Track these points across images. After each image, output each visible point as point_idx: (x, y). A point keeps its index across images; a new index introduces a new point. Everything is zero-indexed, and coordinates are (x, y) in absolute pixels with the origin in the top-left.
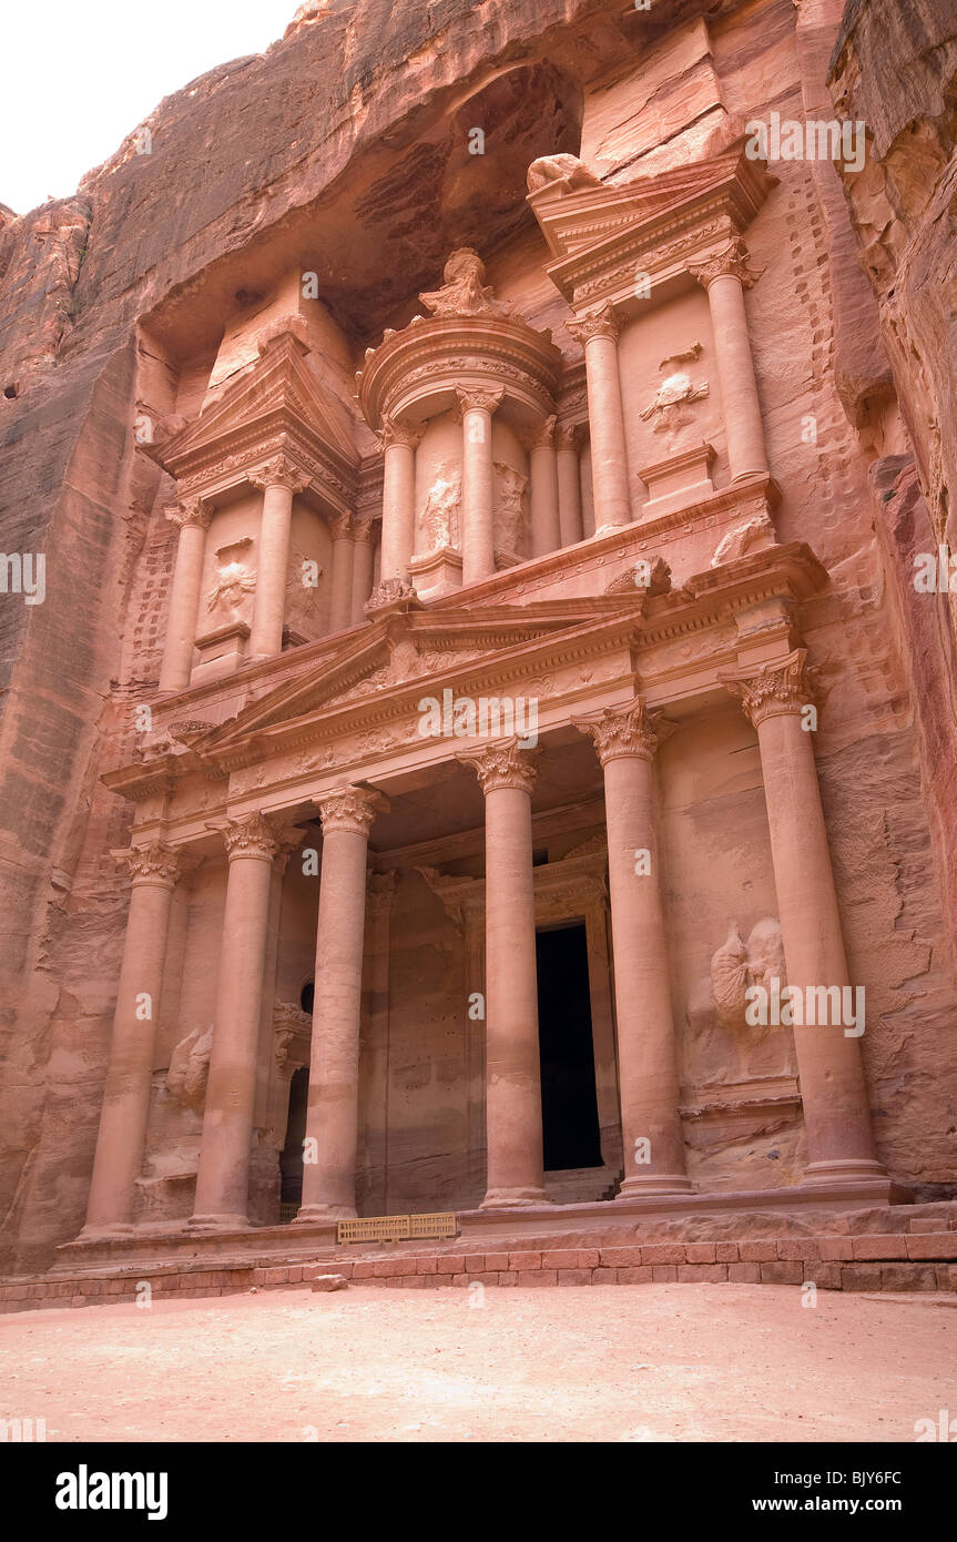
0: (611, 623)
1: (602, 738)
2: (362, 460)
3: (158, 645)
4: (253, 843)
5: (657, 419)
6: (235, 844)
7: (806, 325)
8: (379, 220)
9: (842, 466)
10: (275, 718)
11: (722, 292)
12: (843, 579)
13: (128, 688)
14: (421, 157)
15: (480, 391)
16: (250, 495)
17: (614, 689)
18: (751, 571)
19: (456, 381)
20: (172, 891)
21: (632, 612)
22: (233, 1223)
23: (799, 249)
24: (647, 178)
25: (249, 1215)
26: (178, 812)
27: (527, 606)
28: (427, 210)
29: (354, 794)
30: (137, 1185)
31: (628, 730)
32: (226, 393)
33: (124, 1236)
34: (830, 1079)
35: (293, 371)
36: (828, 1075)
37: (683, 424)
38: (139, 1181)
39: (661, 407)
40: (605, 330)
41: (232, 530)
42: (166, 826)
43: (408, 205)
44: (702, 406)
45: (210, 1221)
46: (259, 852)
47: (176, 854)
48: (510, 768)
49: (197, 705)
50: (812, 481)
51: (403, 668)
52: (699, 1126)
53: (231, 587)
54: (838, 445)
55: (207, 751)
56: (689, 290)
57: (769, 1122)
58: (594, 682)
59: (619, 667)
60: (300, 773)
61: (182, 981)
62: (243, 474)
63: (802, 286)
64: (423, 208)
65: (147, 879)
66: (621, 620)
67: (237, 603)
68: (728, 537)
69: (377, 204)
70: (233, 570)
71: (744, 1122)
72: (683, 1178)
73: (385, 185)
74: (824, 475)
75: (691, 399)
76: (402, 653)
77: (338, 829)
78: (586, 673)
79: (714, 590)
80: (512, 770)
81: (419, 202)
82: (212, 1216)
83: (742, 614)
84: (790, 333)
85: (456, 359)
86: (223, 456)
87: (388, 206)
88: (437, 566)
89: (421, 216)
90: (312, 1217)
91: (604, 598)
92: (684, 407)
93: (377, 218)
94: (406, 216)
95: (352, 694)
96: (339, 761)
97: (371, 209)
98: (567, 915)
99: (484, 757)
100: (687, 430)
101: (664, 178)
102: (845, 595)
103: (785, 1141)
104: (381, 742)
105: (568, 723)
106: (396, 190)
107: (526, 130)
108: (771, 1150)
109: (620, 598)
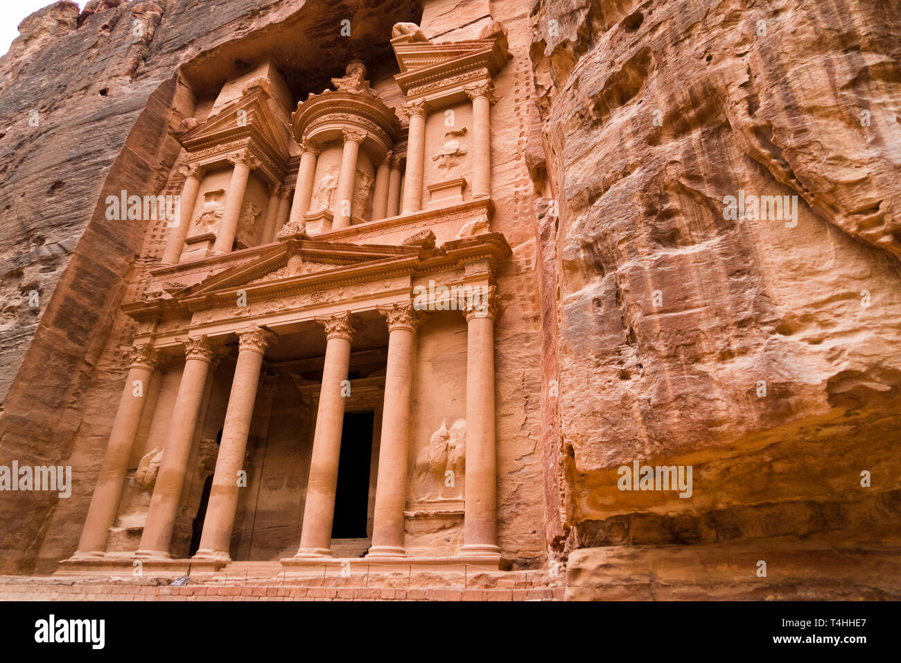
0: (402, 260)
1: (390, 318)
2: (291, 157)
3: (165, 239)
4: (200, 351)
5: (441, 161)
6: (191, 351)
7: (518, 128)
8: (315, 38)
9: (525, 198)
10: (222, 286)
11: (480, 104)
12: (519, 254)
13: (145, 260)
14: (342, 12)
15: (355, 133)
16: (227, 167)
17: (400, 294)
18: (474, 244)
19: (343, 125)
20: (153, 373)
21: (413, 256)
22: (161, 557)
23: (518, 90)
25: (170, 552)
26: (162, 330)
27: (361, 246)
29: (258, 332)
30: (110, 531)
31: (404, 316)
32: (222, 111)
33: (98, 559)
34: (479, 503)
35: (259, 106)
36: (478, 501)
37: (452, 165)
38: (112, 529)
39: (443, 156)
40: (420, 113)
41: (214, 184)
42: (154, 338)
43: (332, 33)
44: (463, 158)
45: (147, 554)
46: (203, 357)
47: (157, 353)
48: (342, 327)
49: (181, 274)
50: (510, 204)
51: (295, 270)
52: (413, 522)
53: (209, 214)
54: (525, 188)
55: (182, 299)
56: (463, 101)
57: (448, 523)
58: (391, 289)
59: (405, 283)
60: (232, 317)
61: (151, 422)
62: (224, 155)
63: (518, 108)
65: (139, 365)
66: (408, 259)
67: (211, 222)
68: (466, 225)
69: (316, 29)
70: (212, 204)
71: (435, 522)
72: (401, 548)
73: (321, 21)
74: (517, 201)
75: (458, 154)
76: (295, 261)
77: (247, 349)
78: (387, 284)
79: (455, 251)
80: (343, 330)
82: (148, 551)
83: (468, 264)
84: (509, 130)
85: (344, 114)
86: (215, 145)
87: (321, 32)
88: (321, 218)
89: (338, 39)
90: (203, 556)
91: (401, 247)
92: (454, 157)
94: (330, 38)
95: (265, 279)
96: (253, 314)
97: (312, 31)
98: (365, 406)
99: (329, 321)
100: (454, 169)
102: (519, 262)
103: (455, 533)
104: (276, 306)
105: (374, 308)
106: (326, 24)
107: (396, 8)
108: (447, 537)
109: (409, 248)
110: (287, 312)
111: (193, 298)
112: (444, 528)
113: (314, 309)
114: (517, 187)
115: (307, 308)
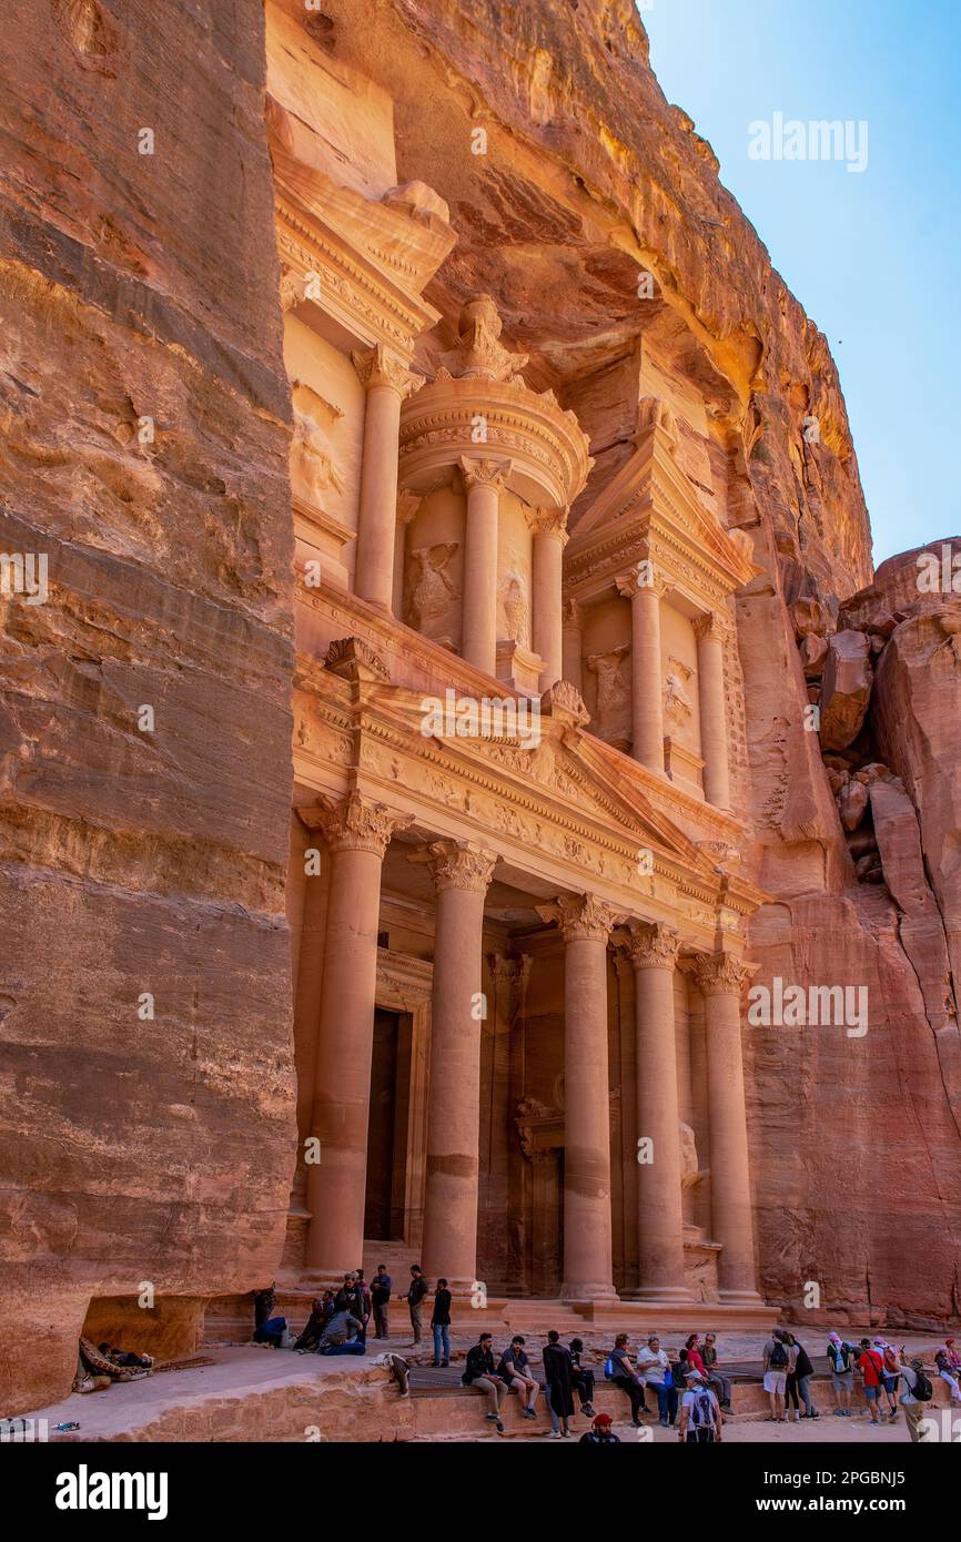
8: (483, 191)
14: (564, 221)
28: (500, 234)
43: (505, 217)
64: (503, 230)
69: (505, 188)
73: (531, 194)
75: (686, 710)
81: (510, 226)
87: (503, 199)
89: (492, 230)
93: (485, 189)
94: (490, 215)
97: (497, 182)
106: (525, 204)
107: (595, 300)
108: (701, 1276)
112: (699, 1265)
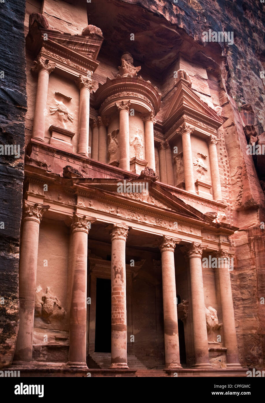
5: (198, 168)
7: (223, 169)
9: (231, 210)
15: (153, 117)
17: (198, 238)
19: (150, 109)
23: (221, 149)
24: (207, 105)
27: (187, 205)
37: (203, 174)
39: (200, 166)
44: (206, 172)
51: (146, 198)
53: (65, 113)
54: (231, 205)
57: (220, 353)
58: (192, 233)
59: (199, 233)
60: (109, 212)
63: (222, 159)
67: (65, 121)
68: (219, 215)
70: (63, 105)
71: (216, 353)
75: (205, 169)
77: (124, 239)
78: (192, 230)
85: (150, 101)
92: (203, 170)
96: (123, 216)
100: (203, 176)
101: (211, 109)
103: (222, 358)
108: (219, 359)
109: (208, 218)
110: (144, 224)
111: (84, 186)
112: (218, 356)
113: (159, 229)
114: (227, 202)
115: (155, 227)
